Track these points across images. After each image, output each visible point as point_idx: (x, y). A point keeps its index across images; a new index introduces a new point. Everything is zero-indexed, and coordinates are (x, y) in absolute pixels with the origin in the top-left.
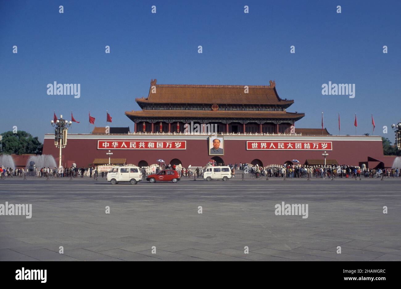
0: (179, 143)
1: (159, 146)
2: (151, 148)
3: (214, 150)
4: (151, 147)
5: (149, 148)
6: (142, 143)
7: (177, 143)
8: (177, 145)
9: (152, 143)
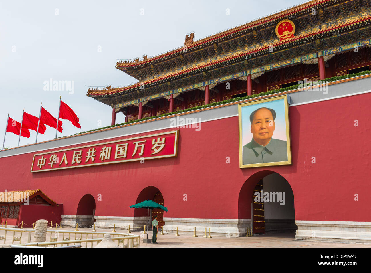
0: (161, 140)
1: (119, 152)
2: (104, 161)
3: (256, 149)
4: (104, 157)
5: (100, 161)
6: (91, 150)
7: (156, 141)
8: (156, 145)
9: (108, 148)
